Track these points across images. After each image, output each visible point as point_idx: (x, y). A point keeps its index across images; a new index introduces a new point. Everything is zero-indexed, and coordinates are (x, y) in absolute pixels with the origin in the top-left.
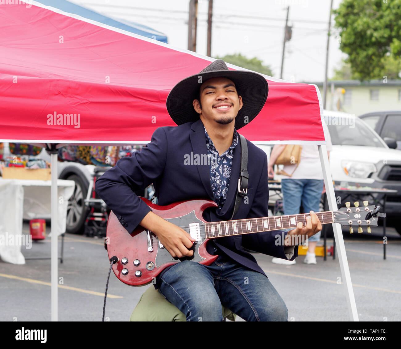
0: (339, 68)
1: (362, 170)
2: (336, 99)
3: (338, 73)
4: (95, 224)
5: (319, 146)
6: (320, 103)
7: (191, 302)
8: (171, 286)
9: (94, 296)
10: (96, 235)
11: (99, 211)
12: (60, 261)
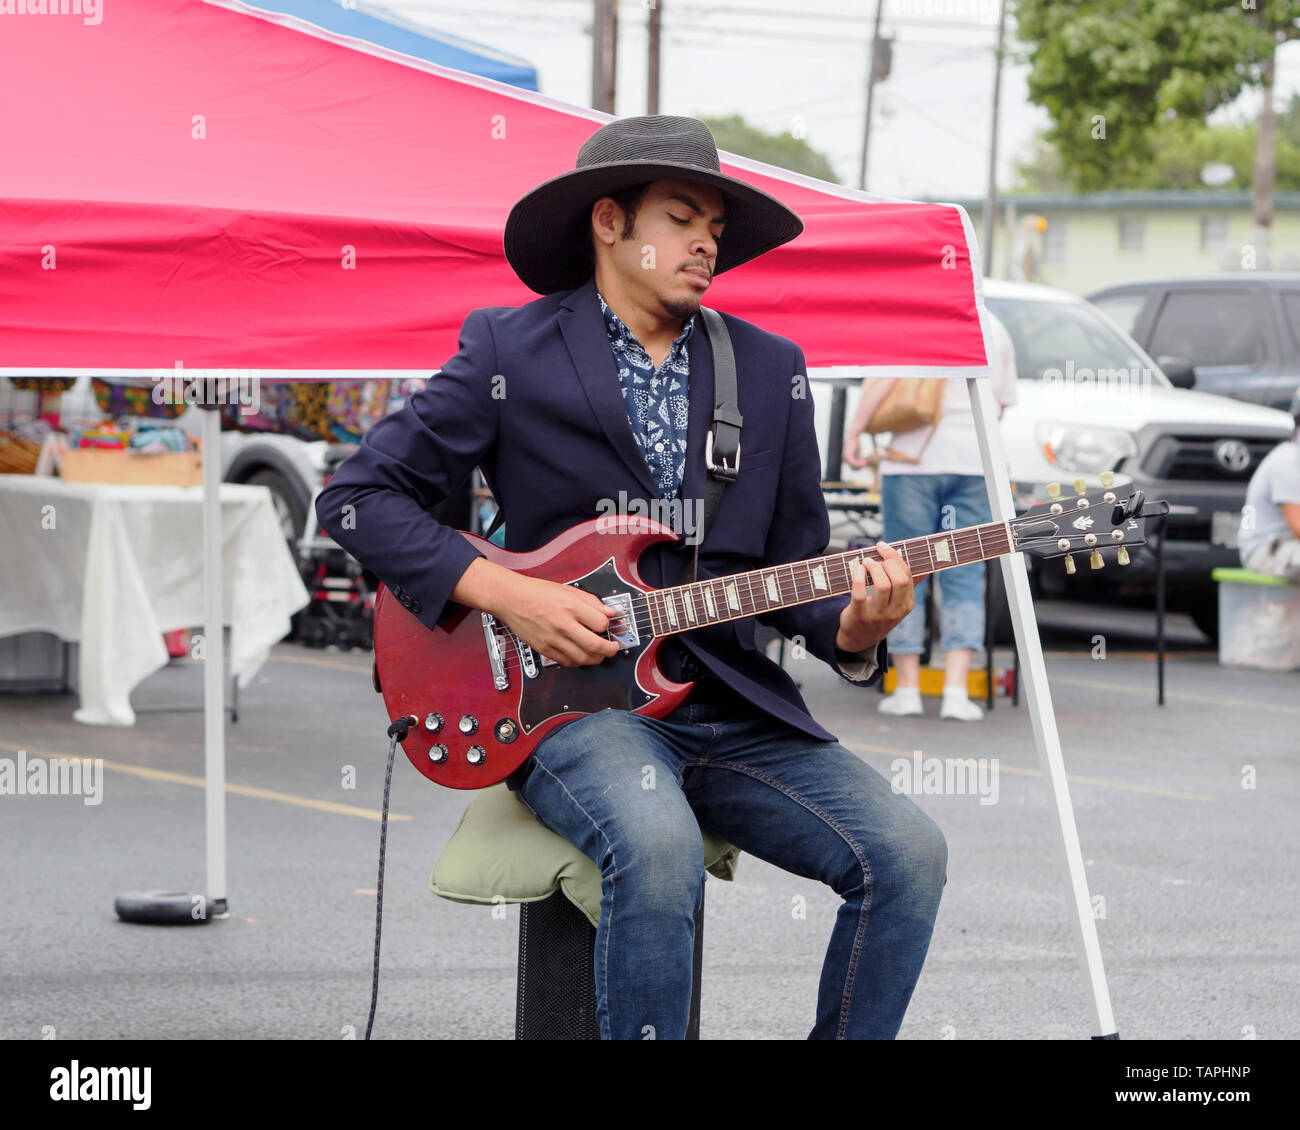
0: (1029, 158)
1: (1096, 451)
2: (1019, 249)
3: (1025, 171)
4: (328, 610)
5: (971, 382)
6: (972, 258)
7: (615, 827)
8: (558, 780)
9: (327, 815)
10: (333, 642)
11: (340, 572)
12: (230, 716)
